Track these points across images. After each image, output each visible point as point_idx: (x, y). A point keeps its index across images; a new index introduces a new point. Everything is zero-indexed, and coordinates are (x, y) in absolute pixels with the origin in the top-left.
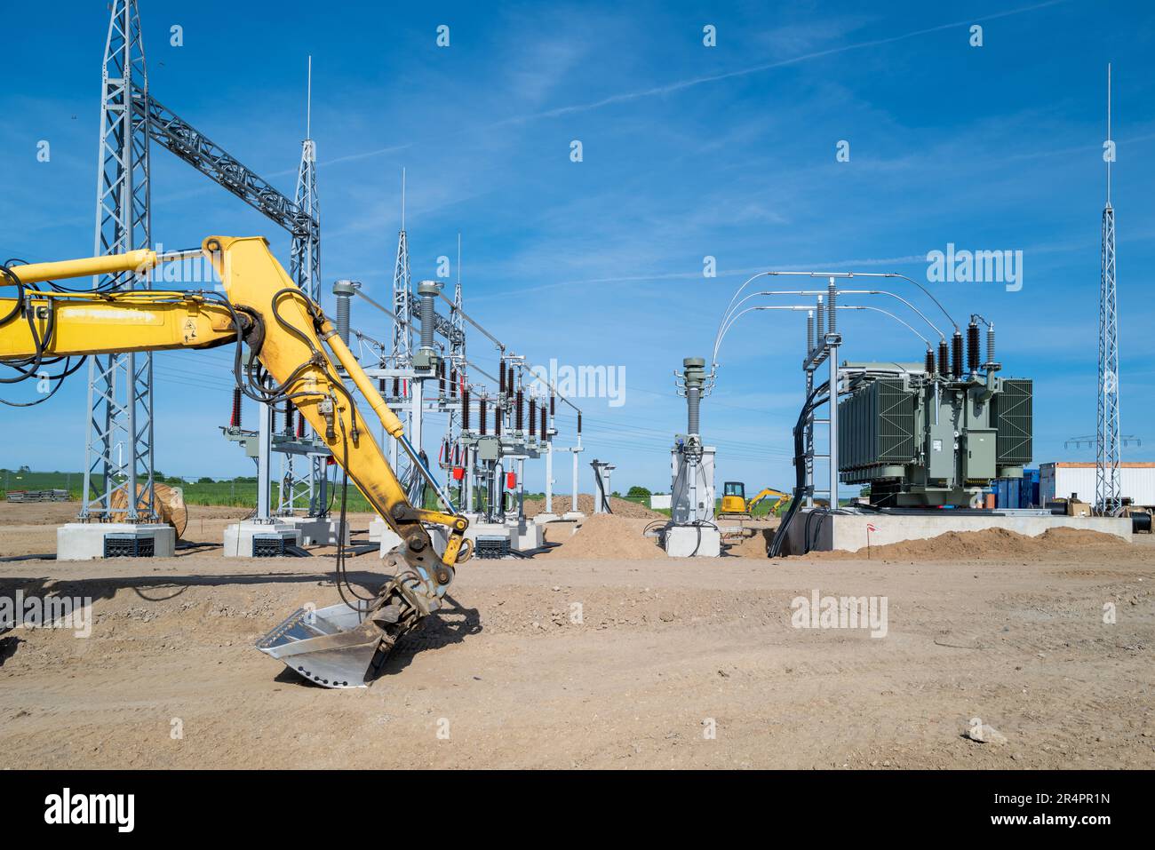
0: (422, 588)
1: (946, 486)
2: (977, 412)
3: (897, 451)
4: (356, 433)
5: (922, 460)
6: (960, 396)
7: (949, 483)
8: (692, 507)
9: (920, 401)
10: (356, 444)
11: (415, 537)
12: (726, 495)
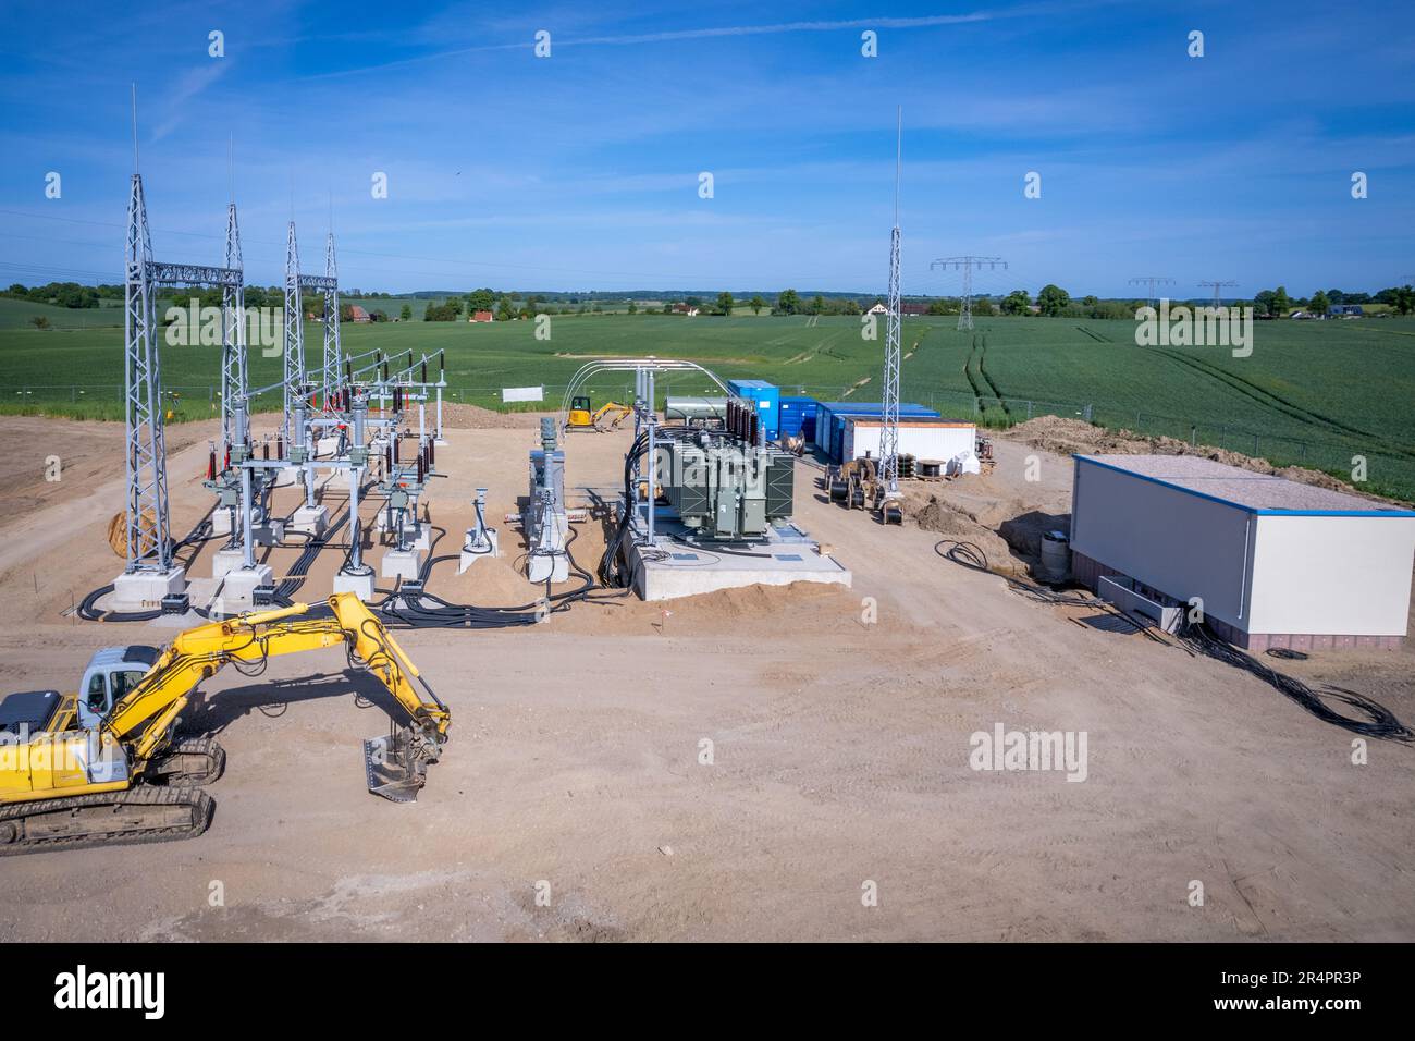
1: (730, 534)
3: (695, 509)
4: (399, 679)
5: (713, 515)
7: (732, 531)
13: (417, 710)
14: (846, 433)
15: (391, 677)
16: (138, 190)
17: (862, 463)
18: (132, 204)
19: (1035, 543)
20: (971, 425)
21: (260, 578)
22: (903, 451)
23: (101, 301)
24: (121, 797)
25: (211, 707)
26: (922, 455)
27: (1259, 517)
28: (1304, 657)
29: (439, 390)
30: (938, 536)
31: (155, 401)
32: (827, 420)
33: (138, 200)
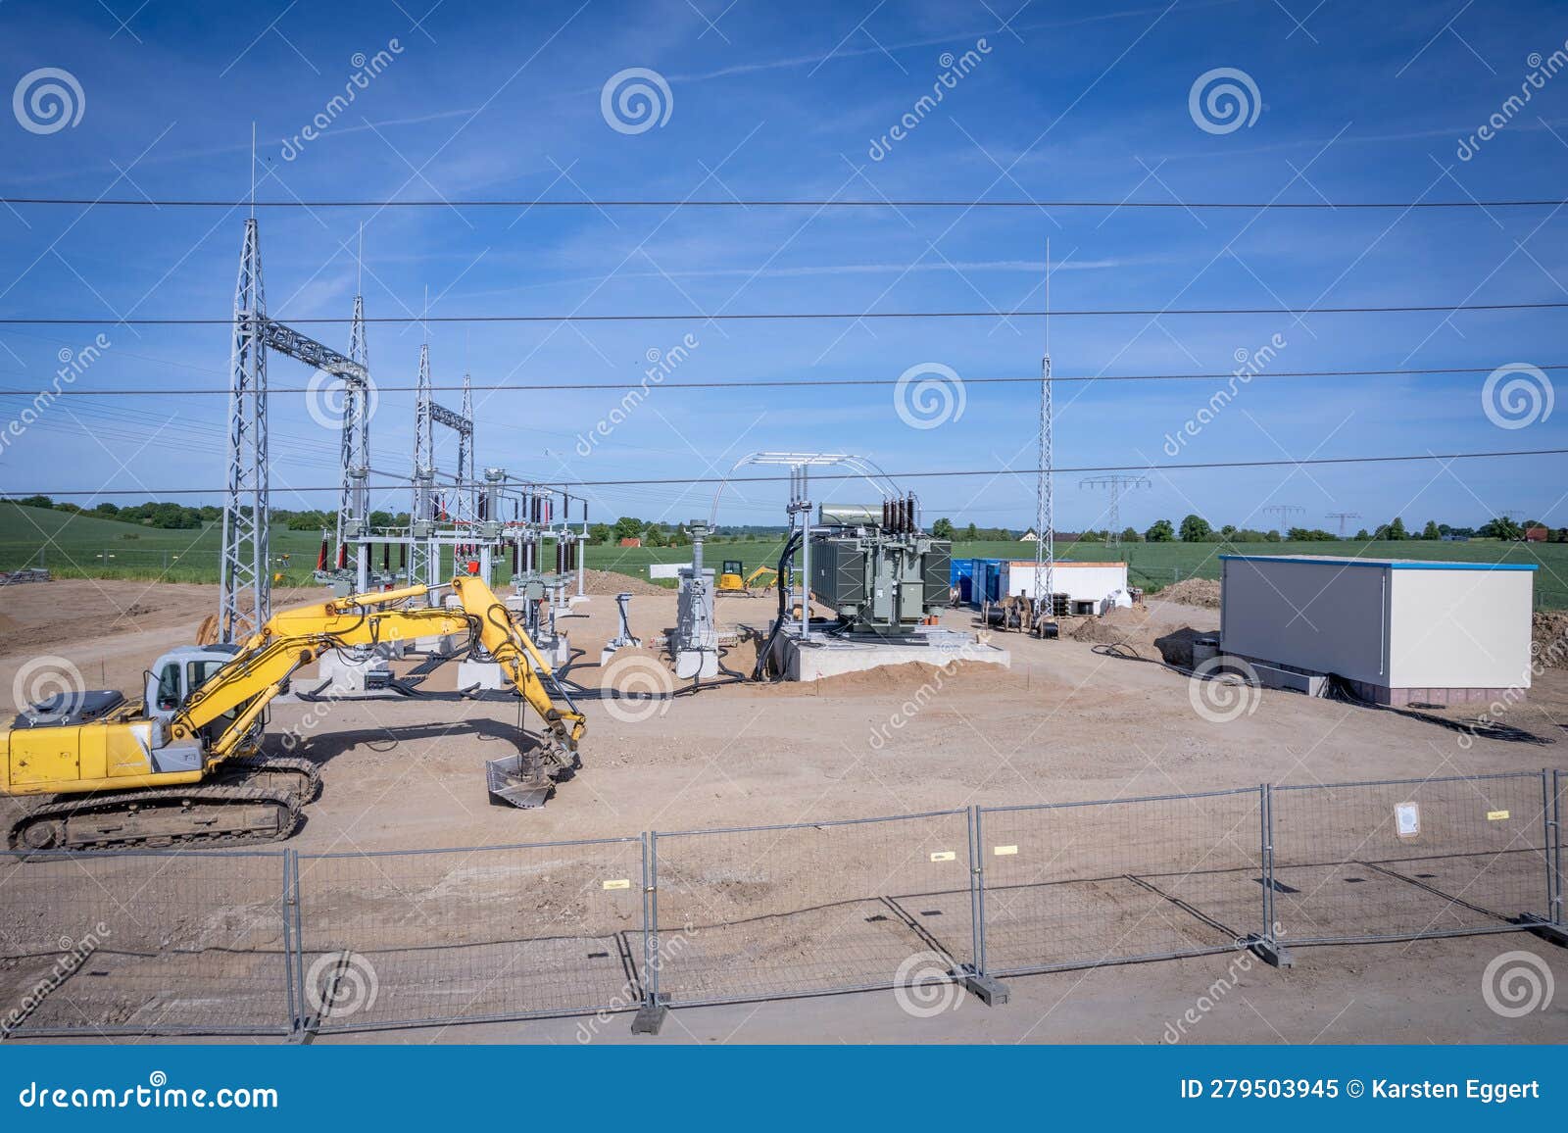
0: (564, 754)
1: (887, 622)
2: (911, 567)
3: (851, 596)
5: (869, 603)
6: (898, 555)
7: (890, 620)
8: (697, 617)
9: (869, 557)
10: (529, 681)
11: (560, 728)
12: (724, 573)
13: (549, 711)
14: (1002, 576)
15: (519, 672)
16: (253, 234)
17: (1019, 600)
18: (244, 249)
19: (1187, 652)
20: (1122, 564)
21: (375, 665)
22: (1058, 590)
23: (203, 523)
24: (192, 792)
25: (309, 746)
26: (1076, 595)
27: (1394, 571)
28: (1443, 707)
29: (582, 542)
30: (1093, 644)
31: (262, 563)
32: (983, 573)
33: (253, 246)
